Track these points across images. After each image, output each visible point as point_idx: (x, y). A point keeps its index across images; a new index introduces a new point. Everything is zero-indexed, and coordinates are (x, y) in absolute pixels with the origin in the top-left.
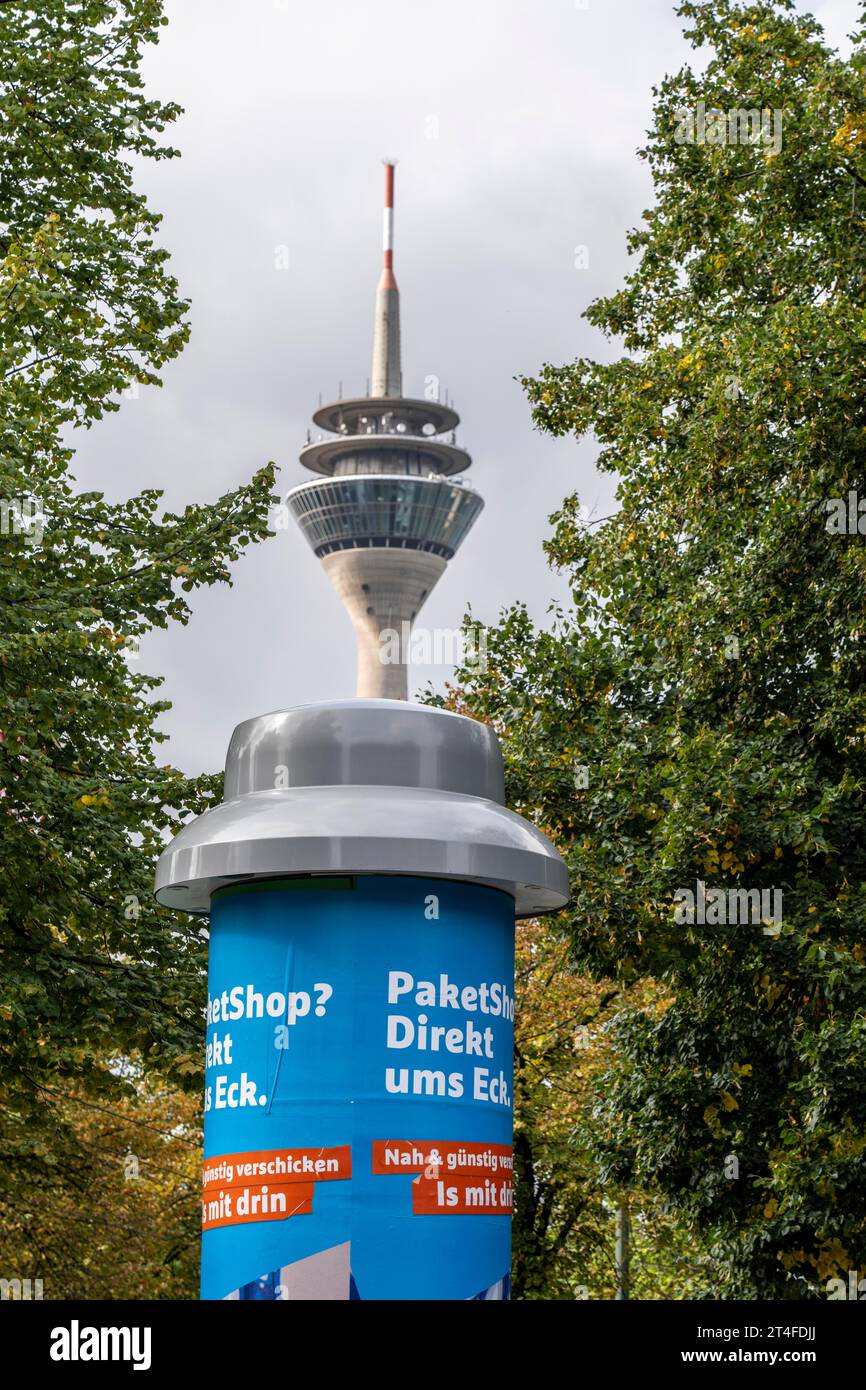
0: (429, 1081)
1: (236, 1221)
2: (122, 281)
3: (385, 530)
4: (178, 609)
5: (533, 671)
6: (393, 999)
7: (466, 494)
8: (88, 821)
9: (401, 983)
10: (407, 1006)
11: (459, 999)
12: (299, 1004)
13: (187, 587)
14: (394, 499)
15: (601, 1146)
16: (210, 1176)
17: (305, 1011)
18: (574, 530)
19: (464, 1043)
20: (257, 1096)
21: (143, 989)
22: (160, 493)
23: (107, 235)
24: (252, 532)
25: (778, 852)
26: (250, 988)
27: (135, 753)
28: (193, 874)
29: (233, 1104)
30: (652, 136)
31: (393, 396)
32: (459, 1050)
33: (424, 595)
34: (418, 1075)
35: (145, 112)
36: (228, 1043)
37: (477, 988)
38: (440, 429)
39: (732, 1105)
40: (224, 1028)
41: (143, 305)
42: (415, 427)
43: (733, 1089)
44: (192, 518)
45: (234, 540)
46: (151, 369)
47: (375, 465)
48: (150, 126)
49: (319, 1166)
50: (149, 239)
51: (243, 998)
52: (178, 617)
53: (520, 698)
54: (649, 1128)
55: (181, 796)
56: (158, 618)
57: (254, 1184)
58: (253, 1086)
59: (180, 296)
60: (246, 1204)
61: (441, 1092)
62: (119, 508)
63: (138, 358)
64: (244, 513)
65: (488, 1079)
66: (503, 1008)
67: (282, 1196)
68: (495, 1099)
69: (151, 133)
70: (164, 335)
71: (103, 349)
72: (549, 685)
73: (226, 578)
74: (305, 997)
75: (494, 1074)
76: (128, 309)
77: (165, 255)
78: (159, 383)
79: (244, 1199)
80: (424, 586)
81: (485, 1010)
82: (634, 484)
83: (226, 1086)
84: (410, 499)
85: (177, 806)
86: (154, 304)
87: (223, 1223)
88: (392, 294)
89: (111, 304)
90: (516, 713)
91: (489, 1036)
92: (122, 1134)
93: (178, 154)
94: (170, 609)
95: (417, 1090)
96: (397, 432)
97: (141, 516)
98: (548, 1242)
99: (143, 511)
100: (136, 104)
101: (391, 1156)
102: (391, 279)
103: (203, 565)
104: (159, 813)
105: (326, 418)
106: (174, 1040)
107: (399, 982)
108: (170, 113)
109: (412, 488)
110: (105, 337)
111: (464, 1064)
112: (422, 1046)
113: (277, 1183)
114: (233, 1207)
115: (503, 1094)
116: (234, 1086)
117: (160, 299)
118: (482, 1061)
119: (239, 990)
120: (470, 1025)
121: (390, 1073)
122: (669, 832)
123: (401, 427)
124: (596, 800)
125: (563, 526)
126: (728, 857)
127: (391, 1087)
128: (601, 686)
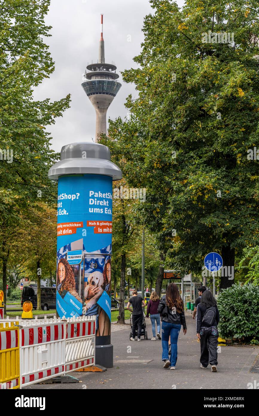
0: (97, 210)
1: (63, 235)
2: (42, 59)
3: (101, 91)
4: (53, 121)
5: (122, 130)
6: (90, 196)
7: (118, 83)
8: (37, 161)
9: (92, 193)
10: (93, 197)
11: (102, 196)
12: (74, 197)
13: (54, 117)
14: (103, 84)
15: (135, 217)
16: (58, 227)
17: (75, 198)
18: (131, 101)
19: (103, 203)
20: (66, 213)
21: (47, 192)
22: (50, 99)
23: (39, 50)
24: (66, 107)
25: (168, 164)
26: (65, 194)
27: (46, 147)
28: (55, 174)
29: (62, 214)
30: (144, 27)
31: (103, 63)
32: (102, 205)
33: (110, 104)
34: (95, 209)
35: (45, 28)
36: (61, 203)
37: (106, 194)
38: (112, 70)
39: (158, 210)
40: (60, 201)
41: (46, 63)
42: (108, 69)
43: (159, 207)
44: (56, 103)
45: (63, 108)
46: (47, 75)
47: (99, 78)
48: (46, 30)
49: (78, 225)
50: (47, 50)
51: (64, 196)
52: (53, 123)
53: (120, 135)
54: (143, 214)
55: (54, 157)
56: (49, 123)
57: (66, 228)
58: (66, 211)
59: (53, 61)
60: (65, 232)
61: (99, 212)
62: (42, 102)
63: (45, 73)
64: (65, 103)
65: (107, 210)
66: (110, 197)
67: (71, 230)
68: (109, 213)
69: (46, 32)
70: (50, 69)
71: (38, 71)
72: (125, 132)
73: (62, 115)
74: (75, 195)
75: (109, 209)
76: (43, 64)
77: (50, 54)
78: (49, 78)
79: (64, 231)
80: (110, 102)
81: (107, 197)
82: (142, 93)
83: (61, 211)
84: (106, 84)
85: (53, 158)
86: (48, 63)
87: (61, 235)
88: (102, 42)
89: (40, 63)
90: (119, 137)
91: (108, 202)
92: (48, 215)
93: (51, 36)
94: (51, 121)
95: (95, 212)
96: (104, 71)
97: (46, 103)
98: (128, 236)
99: (46, 102)
100: (43, 26)
101: (90, 223)
102: (102, 39)
103: (57, 113)
104: (50, 160)
105: (89, 67)
106: (53, 201)
107: (91, 193)
108: (50, 28)
109: (107, 82)
110: (39, 69)
111: (103, 207)
112: (96, 204)
113: (70, 228)
114: (62, 232)
115: (110, 212)
116: (62, 211)
117: (49, 62)
118: (106, 207)
119: (63, 194)
120: (104, 200)
121: (90, 209)
122: (147, 161)
123: (105, 70)
124: (134, 154)
125: (128, 100)
126: (158, 165)
127: (90, 211)
128: (135, 132)
